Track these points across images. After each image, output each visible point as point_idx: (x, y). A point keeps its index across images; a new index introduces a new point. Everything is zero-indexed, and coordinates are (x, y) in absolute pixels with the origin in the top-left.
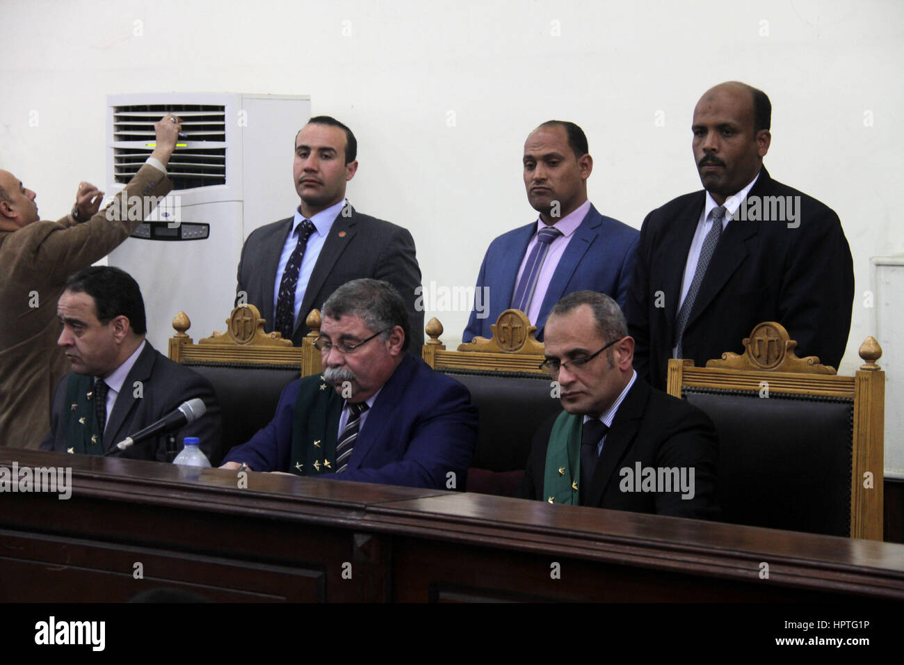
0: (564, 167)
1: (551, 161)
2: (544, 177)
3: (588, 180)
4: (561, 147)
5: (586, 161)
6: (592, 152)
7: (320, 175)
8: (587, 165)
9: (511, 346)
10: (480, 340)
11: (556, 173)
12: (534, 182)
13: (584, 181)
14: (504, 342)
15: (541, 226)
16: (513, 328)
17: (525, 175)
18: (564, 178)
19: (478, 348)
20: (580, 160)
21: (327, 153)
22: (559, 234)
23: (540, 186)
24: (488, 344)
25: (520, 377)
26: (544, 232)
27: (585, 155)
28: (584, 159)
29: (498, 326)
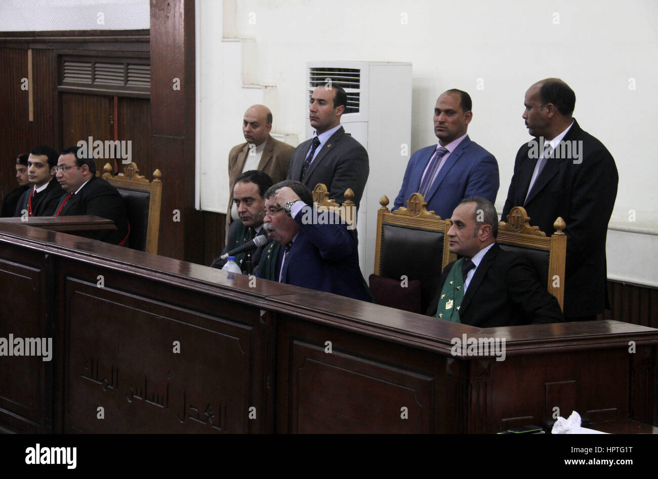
0: (456, 117)
1: (449, 112)
2: (444, 120)
3: (469, 125)
4: (455, 104)
5: (469, 114)
6: (473, 110)
7: (318, 114)
8: (469, 117)
9: (415, 213)
10: (403, 209)
11: (450, 119)
12: (438, 123)
13: (466, 125)
14: (412, 210)
15: (439, 146)
16: (416, 203)
17: (434, 118)
18: (454, 123)
19: (400, 213)
20: (465, 114)
21: (322, 102)
22: (447, 151)
23: (442, 126)
24: (406, 211)
25: (418, 230)
26: (440, 150)
27: (470, 111)
28: (468, 113)
29: (410, 202)
